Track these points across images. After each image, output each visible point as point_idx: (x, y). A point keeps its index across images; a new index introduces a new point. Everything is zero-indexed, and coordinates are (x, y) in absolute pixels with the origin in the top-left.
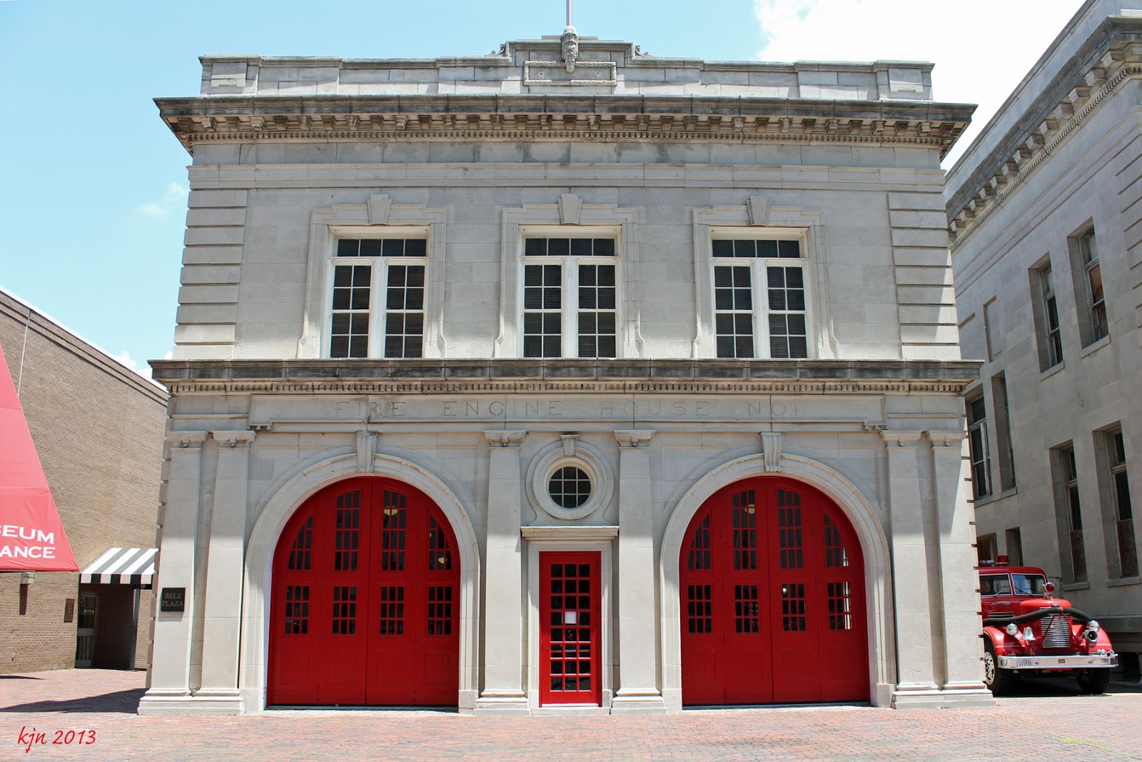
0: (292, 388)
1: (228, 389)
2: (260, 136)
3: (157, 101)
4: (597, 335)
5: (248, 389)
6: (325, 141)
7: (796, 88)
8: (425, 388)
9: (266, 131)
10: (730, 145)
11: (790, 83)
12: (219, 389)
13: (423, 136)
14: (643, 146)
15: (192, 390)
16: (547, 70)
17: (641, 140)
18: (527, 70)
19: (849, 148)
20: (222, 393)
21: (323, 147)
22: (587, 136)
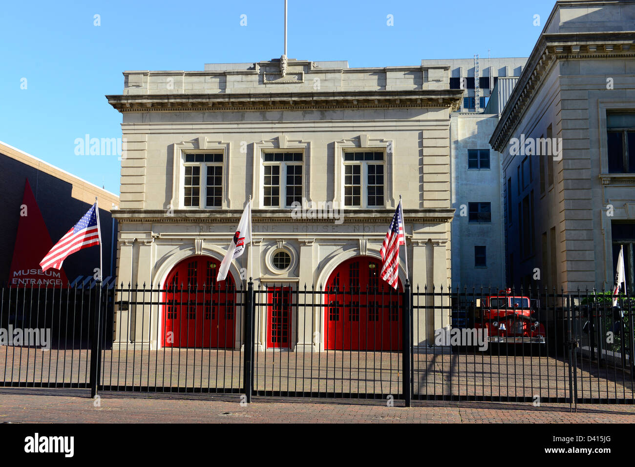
0: (169, 221)
1: (143, 221)
2: (151, 110)
3: (107, 97)
4: (294, 196)
5: (151, 221)
6: (178, 111)
7: (384, 81)
8: (222, 221)
9: (153, 108)
10: (353, 110)
11: (383, 78)
12: (139, 221)
13: (220, 109)
14: (315, 112)
15: (128, 221)
16: (274, 76)
17: (313, 109)
18: (265, 75)
19: (406, 110)
20: (140, 222)
21: (178, 114)
22: (290, 108)
